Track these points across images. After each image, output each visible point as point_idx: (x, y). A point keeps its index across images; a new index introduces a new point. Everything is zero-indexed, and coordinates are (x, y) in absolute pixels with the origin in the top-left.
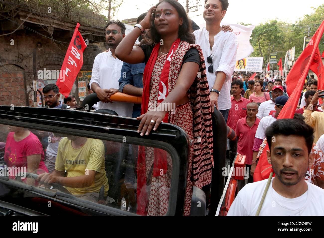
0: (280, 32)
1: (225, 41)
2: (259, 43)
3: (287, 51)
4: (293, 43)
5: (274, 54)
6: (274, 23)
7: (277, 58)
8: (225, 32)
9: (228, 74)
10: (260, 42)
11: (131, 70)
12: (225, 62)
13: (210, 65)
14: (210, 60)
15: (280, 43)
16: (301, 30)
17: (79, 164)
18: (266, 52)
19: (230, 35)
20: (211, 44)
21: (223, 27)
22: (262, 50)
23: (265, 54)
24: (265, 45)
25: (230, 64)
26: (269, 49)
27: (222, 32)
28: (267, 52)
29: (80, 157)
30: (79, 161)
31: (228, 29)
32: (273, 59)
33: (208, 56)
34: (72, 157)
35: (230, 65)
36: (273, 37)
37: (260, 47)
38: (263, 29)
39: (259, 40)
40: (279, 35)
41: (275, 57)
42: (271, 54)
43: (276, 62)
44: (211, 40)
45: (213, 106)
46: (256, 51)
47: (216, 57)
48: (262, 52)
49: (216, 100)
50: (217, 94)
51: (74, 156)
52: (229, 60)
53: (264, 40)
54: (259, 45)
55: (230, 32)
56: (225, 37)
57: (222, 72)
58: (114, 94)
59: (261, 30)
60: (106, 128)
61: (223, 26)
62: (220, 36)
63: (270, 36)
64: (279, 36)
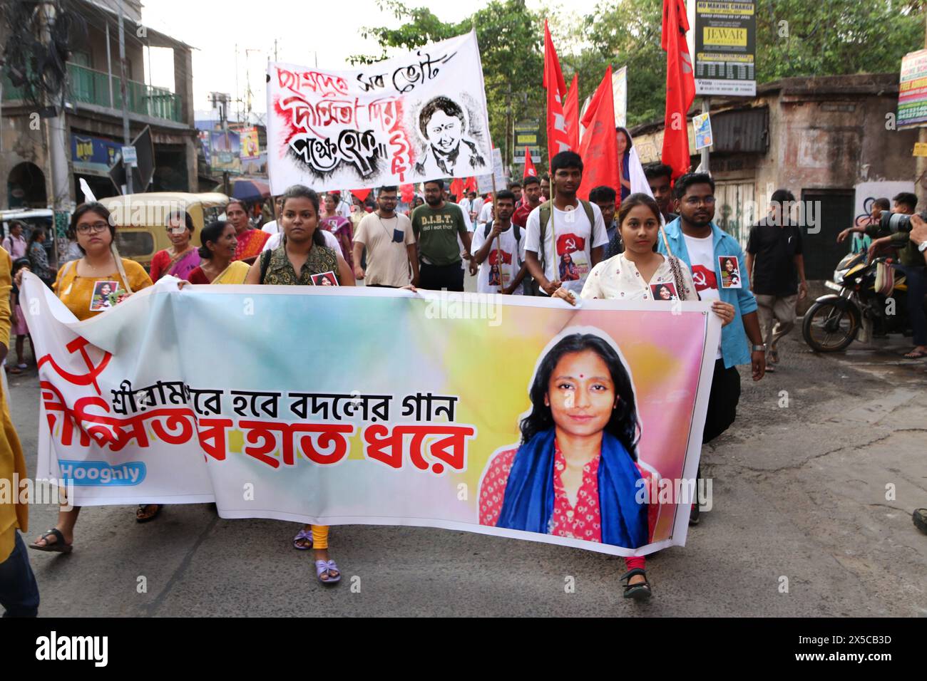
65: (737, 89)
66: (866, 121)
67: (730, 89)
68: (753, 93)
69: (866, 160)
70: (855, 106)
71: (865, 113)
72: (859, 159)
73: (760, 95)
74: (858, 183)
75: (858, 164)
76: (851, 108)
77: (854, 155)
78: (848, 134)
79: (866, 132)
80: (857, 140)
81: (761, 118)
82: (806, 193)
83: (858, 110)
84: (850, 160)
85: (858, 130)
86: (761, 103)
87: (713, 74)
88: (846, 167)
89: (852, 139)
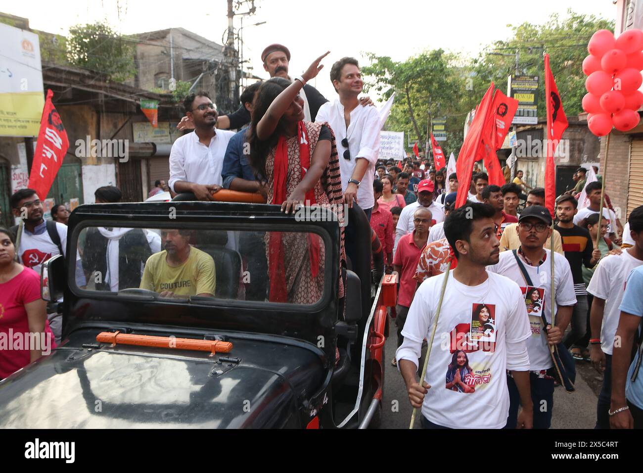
0: (449, 75)
1: (365, 117)
2: (408, 98)
3: (469, 114)
4: (476, 99)
5: (440, 121)
6: (437, 55)
7: (446, 130)
8: (364, 106)
9: (371, 160)
10: (410, 96)
11: (239, 160)
12: (366, 145)
13: (346, 149)
14: (345, 143)
15: (450, 99)
16: (490, 73)
17: (181, 286)
18: (423, 118)
19: (370, 111)
20: (347, 122)
21: (361, 100)
22: (415, 114)
23: (421, 121)
24: (420, 101)
25: (373, 147)
26: (429, 111)
27: (360, 107)
28: (425, 118)
29: (181, 277)
30: (181, 282)
31: (367, 102)
32: (438, 133)
33: (342, 137)
34: (170, 279)
35: (373, 149)
36: (435, 85)
37: (410, 106)
38: (415, 67)
39: (407, 90)
40: (449, 80)
41: (443, 128)
42: (434, 122)
43: (444, 139)
44: (347, 117)
45: (352, 199)
46: (403, 114)
47: (353, 140)
48: (416, 117)
49: (354, 193)
50: (355, 186)
51: (171, 277)
52: (372, 142)
53: (418, 91)
54: (409, 104)
55: (370, 106)
56: (364, 113)
57: (363, 158)
58: (218, 191)
59: (412, 68)
60: (251, 217)
61: (361, 98)
62: (358, 112)
63: (430, 82)
64: (447, 83)
65: (529, 121)
66: (586, 136)
67: (526, 121)
68: (536, 123)
69: (586, 153)
70: (581, 130)
71: (585, 133)
72: (582, 153)
73: (539, 123)
74: (582, 163)
75: (582, 155)
76: (579, 131)
77: (580, 151)
78: (578, 142)
79: (586, 141)
80: (582, 145)
81: (540, 133)
82: (559, 167)
83: (582, 132)
84: (579, 153)
85: (582, 140)
86: (540, 126)
87: (518, 114)
88: (577, 156)
89: (579, 144)
